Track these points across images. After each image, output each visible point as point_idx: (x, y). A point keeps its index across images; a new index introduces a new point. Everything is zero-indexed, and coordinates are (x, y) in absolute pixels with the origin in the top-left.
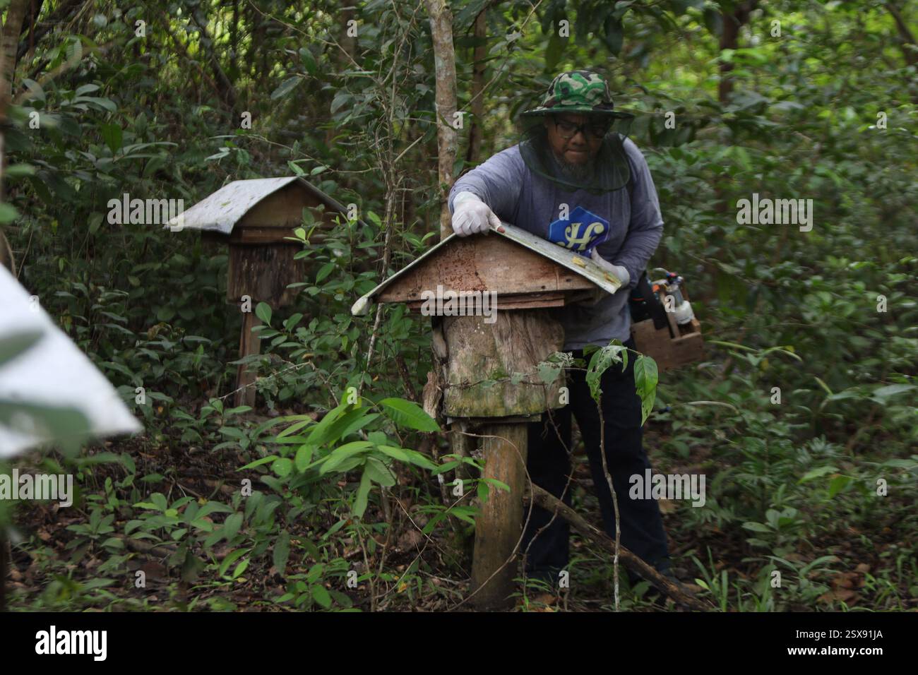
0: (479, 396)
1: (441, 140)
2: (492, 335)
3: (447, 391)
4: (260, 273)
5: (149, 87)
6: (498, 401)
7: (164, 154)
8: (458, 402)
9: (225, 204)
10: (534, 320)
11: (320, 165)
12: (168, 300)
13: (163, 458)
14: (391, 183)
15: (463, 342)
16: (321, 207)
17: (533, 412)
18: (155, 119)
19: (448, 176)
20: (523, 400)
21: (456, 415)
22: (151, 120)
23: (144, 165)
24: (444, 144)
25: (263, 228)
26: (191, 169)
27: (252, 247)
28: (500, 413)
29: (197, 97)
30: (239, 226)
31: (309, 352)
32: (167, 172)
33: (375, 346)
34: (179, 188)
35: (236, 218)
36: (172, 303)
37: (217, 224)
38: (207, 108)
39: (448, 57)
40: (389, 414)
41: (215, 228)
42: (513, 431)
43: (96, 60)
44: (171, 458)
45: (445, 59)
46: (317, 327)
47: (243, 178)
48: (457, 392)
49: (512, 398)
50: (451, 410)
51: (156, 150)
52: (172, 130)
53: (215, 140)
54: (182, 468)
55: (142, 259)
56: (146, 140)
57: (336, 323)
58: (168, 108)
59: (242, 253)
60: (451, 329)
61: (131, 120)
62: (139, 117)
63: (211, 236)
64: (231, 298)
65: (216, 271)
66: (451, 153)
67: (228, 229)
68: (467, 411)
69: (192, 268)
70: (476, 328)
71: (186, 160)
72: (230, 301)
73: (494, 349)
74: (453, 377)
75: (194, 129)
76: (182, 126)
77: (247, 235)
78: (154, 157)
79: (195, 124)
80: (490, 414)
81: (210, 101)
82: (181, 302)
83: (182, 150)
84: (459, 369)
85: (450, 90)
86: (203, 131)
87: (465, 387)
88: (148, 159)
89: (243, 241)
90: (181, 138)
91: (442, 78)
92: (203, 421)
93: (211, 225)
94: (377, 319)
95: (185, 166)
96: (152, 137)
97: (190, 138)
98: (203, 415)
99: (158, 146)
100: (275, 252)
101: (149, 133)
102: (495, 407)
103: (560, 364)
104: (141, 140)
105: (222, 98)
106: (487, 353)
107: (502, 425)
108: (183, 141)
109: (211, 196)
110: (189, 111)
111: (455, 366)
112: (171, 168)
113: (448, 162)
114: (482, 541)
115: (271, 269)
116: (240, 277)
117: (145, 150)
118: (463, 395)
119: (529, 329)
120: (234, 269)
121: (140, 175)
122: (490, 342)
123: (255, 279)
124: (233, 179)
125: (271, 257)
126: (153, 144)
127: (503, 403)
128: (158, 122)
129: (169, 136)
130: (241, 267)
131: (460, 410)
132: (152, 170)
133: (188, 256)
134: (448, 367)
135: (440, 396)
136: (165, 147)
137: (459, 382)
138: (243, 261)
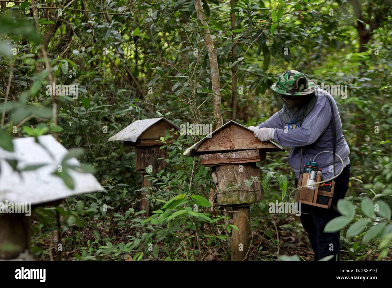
0: (230, 197)
1: (215, 100)
2: (234, 173)
3: (218, 196)
4: (149, 158)
5: (99, 81)
6: (237, 198)
7: (106, 110)
8: (222, 199)
9: (133, 130)
10: (250, 168)
11: (168, 112)
12: (110, 172)
13: (110, 234)
14: (196, 118)
15: (223, 176)
16: (173, 129)
17: (251, 202)
18: (102, 95)
19: (218, 114)
20: (247, 198)
21: (221, 204)
22: (100, 95)
23: (98, 116)
24: (216, 102)
25: (149, 140)
26: (118, 116)
27: (145, 147)
28: (238, 203)
29: (120, 84)
30: (139, 139)
31: (167, 186)
32: (108, 118)
33: (192, 182)
34: (113, 125)
35: (138, 136)
36: (112, 173)
37: (130, 139)
38: (124, 90)
39: (216, 68)
40: (194, 201)
41: (129, 140)
42: (244, 210)
43: (75, 71)
44: (114, 234)
45: (214, 69)
46: (170, 175)
47: (140, 119)
48: (221, 195)
49: (243, 197)
50: (220, 202)
51: (103, 108)
52: (110, 100)
53: (128, 103)
54: (118, 237)
55: (99, 155)
56: (98, 104)
57: (177, 174)
58: (107, 90)
59: (141, 150)
60: (218, 172)
61: (91, 96)
62: (95, 95)
63: (128, 144)
64: (137, 169)
65: (131, 159)
66: (219, 105)
67: (134, 140)
68: (226, 202)
69: (120, 158)
70: (228, 171)
71: (116, 113)
72: (137, 171)
73: (235, 178)
74: (220, 190)
75: (119, 99)
76: (114, 98)
77: (143, 142)
78: (102, 111)
79: (119, 97)
80: (234, 203)
81: (126, 87)
82: (116, 173)
83: (114, 108)
84: (221, 187)
85: (217, 80)
86: (123, 100)
87: (224, 193)
88: (100, 112)
89: (141, 145)
90: (113, 103)
91: (213, 76)
92: (126, 217)
93: (128, 139)
94: (193, 171)
95: (116, 115)
96: (101, 103)
97: (117, 103)
98: (126, 215)
99: (104, 107)
100: (155, 149)
101: (99, 101)
102: (236, 200)
103: (253, 180)
104: (96, 104)
105: (131, 84)
106: (232, 180)
107: (239, 208)
108: (114, 104)
109: (127, 127)
110: (116, 91)
111: (220, 185)
112: (109, 116)
113: (217, 108)
114: (234, 253)
115: (153, 156)
116: (141, 160)
117: (98, 109)
118: (224, 197)
119: (248, 171)
120: (138, 157)
121: (97, 119)
122: (233, 176)
123: (147, 161)
124: (136, 120)
125: (153, 152)
126: (101, 106)
127: (239, 199)
128: (103, 97)
129: (108, 102)
130: (141, 156)
131: (223, 202)
132: (102, 117)
133: (119, 153)
134: (218, 187)
135: (215, 197)
136: (106, 107)
137: (222, 191)
138: (142, 154)
